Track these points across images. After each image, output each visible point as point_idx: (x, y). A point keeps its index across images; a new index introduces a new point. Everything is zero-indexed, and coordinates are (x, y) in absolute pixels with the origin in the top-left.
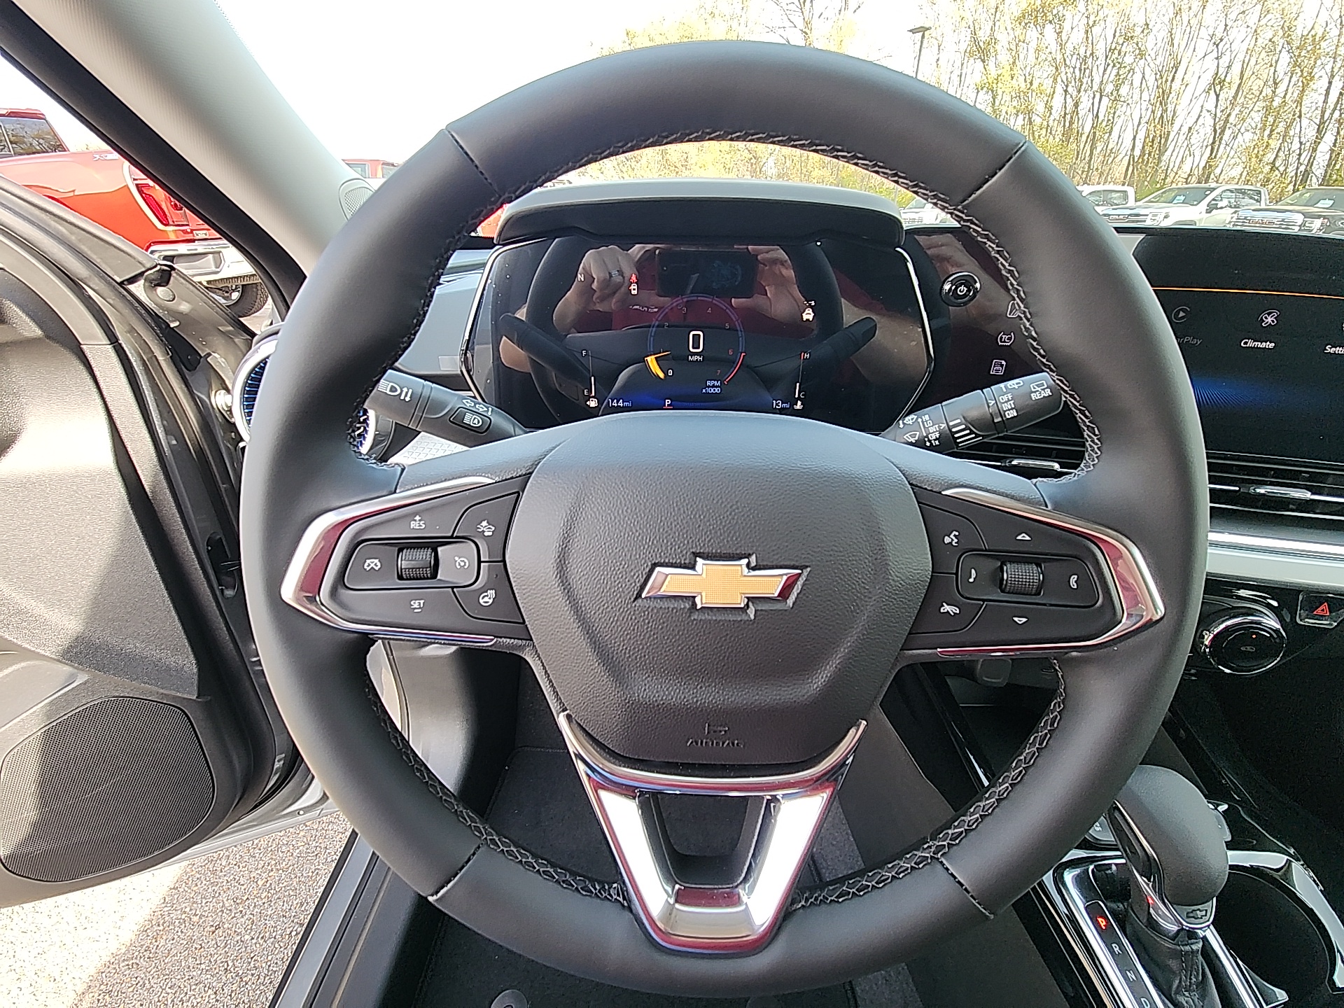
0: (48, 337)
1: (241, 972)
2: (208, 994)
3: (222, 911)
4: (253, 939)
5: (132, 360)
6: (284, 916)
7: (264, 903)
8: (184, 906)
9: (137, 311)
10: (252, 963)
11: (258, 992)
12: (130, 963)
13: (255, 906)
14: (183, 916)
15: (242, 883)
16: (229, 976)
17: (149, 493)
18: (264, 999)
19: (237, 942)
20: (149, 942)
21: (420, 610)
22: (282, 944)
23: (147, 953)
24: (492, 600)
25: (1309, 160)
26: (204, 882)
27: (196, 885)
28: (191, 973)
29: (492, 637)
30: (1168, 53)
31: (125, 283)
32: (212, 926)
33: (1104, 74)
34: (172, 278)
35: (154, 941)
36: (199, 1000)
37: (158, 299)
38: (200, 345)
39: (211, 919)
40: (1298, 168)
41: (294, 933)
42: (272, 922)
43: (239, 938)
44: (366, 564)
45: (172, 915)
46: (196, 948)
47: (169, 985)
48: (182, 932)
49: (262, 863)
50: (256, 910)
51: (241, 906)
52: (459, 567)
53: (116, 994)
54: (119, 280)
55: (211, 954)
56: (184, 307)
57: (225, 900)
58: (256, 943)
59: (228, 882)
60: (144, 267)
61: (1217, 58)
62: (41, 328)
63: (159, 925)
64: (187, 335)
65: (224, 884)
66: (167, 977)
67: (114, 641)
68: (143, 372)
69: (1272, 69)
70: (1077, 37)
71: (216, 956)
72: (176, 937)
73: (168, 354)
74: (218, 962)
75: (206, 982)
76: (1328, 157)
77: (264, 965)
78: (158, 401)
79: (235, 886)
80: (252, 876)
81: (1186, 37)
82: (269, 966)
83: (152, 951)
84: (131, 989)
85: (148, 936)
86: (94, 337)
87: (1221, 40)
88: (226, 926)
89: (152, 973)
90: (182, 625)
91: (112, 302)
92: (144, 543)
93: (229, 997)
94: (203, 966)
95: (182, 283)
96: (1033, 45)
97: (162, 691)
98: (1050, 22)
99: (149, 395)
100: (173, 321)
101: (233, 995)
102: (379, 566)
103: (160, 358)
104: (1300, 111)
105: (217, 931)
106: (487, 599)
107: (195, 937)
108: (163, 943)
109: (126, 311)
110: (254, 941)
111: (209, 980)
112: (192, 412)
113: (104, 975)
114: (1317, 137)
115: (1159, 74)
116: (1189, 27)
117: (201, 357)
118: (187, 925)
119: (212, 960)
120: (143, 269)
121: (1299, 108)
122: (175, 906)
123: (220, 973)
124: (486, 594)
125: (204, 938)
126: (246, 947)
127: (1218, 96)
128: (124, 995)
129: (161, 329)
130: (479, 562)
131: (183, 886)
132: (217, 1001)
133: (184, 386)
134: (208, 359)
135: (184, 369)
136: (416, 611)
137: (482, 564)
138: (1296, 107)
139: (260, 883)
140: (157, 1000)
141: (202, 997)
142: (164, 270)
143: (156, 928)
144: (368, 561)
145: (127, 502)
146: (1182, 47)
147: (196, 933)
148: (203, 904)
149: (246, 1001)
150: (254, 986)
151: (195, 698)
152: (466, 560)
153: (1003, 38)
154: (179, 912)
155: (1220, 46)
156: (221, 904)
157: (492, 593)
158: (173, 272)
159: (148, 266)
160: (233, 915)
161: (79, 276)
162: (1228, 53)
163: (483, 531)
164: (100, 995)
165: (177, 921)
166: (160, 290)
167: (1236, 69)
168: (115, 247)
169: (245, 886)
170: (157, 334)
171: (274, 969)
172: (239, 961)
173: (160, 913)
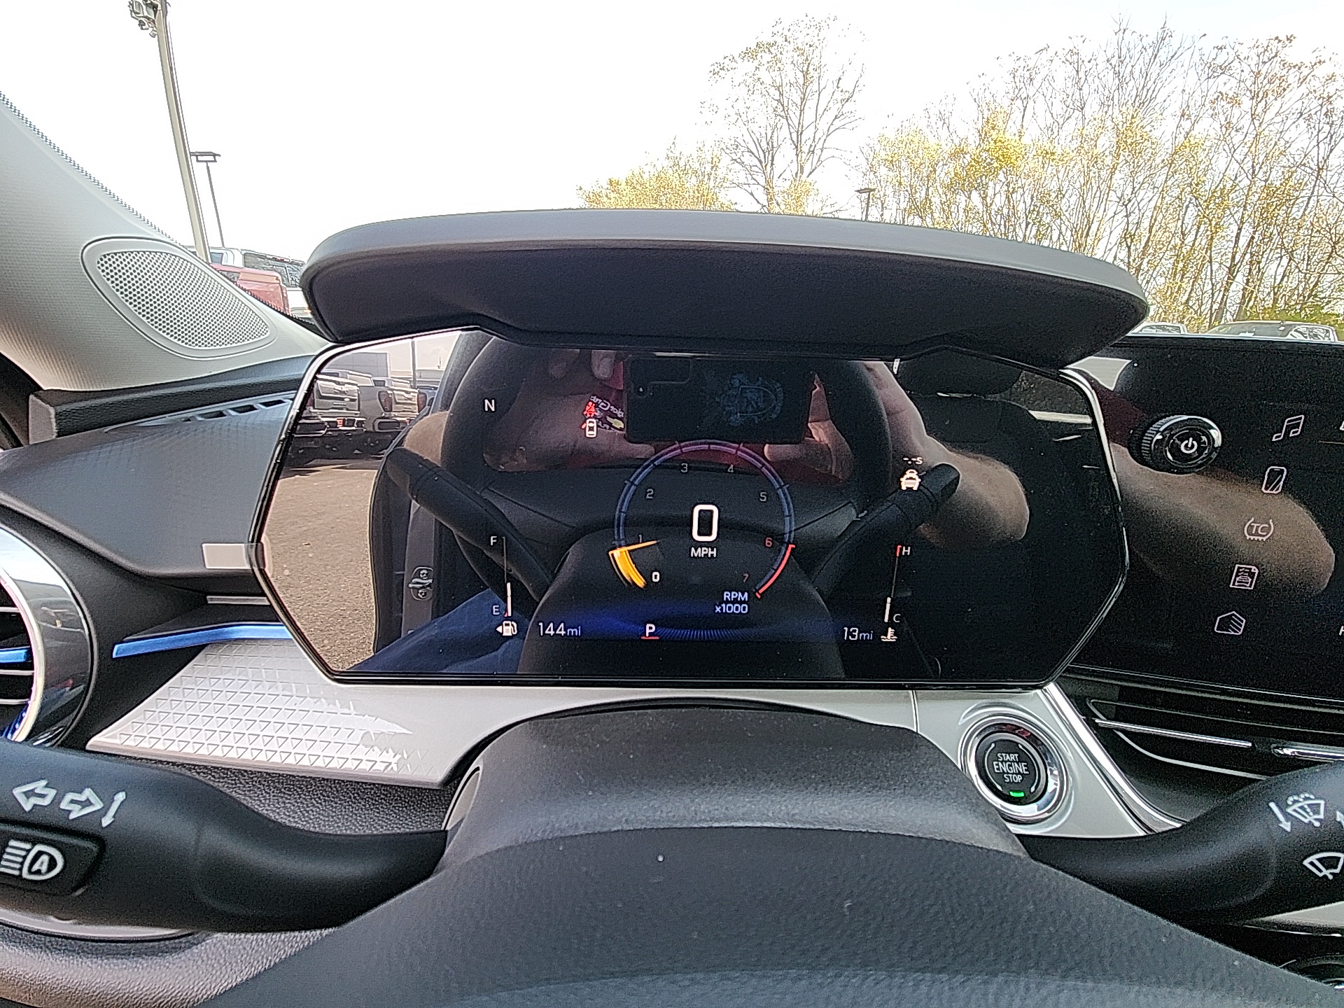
25: (1222, 299)
30: (1081, 213)
33: (1026, 230)
40: (1212, 306)
61: (1127, 216)
69: (1180, 222)
70: (1000, 201)
76: (1240, 295)
81: (1097, 200)
87: (1130, 201)
96: (963, 206)
98: (976, 189)
104: (1210, 257)
114: (1229, 278)
115: (1074, 230)
116: (1099, 192)
121: (1208, 254)
127: (1129, 248)
138: (1206, 253)
146: (1094, 209)
153: (936, 200)
155: (1129, 206)
162: (1137, 211)
167: (1146, 224)
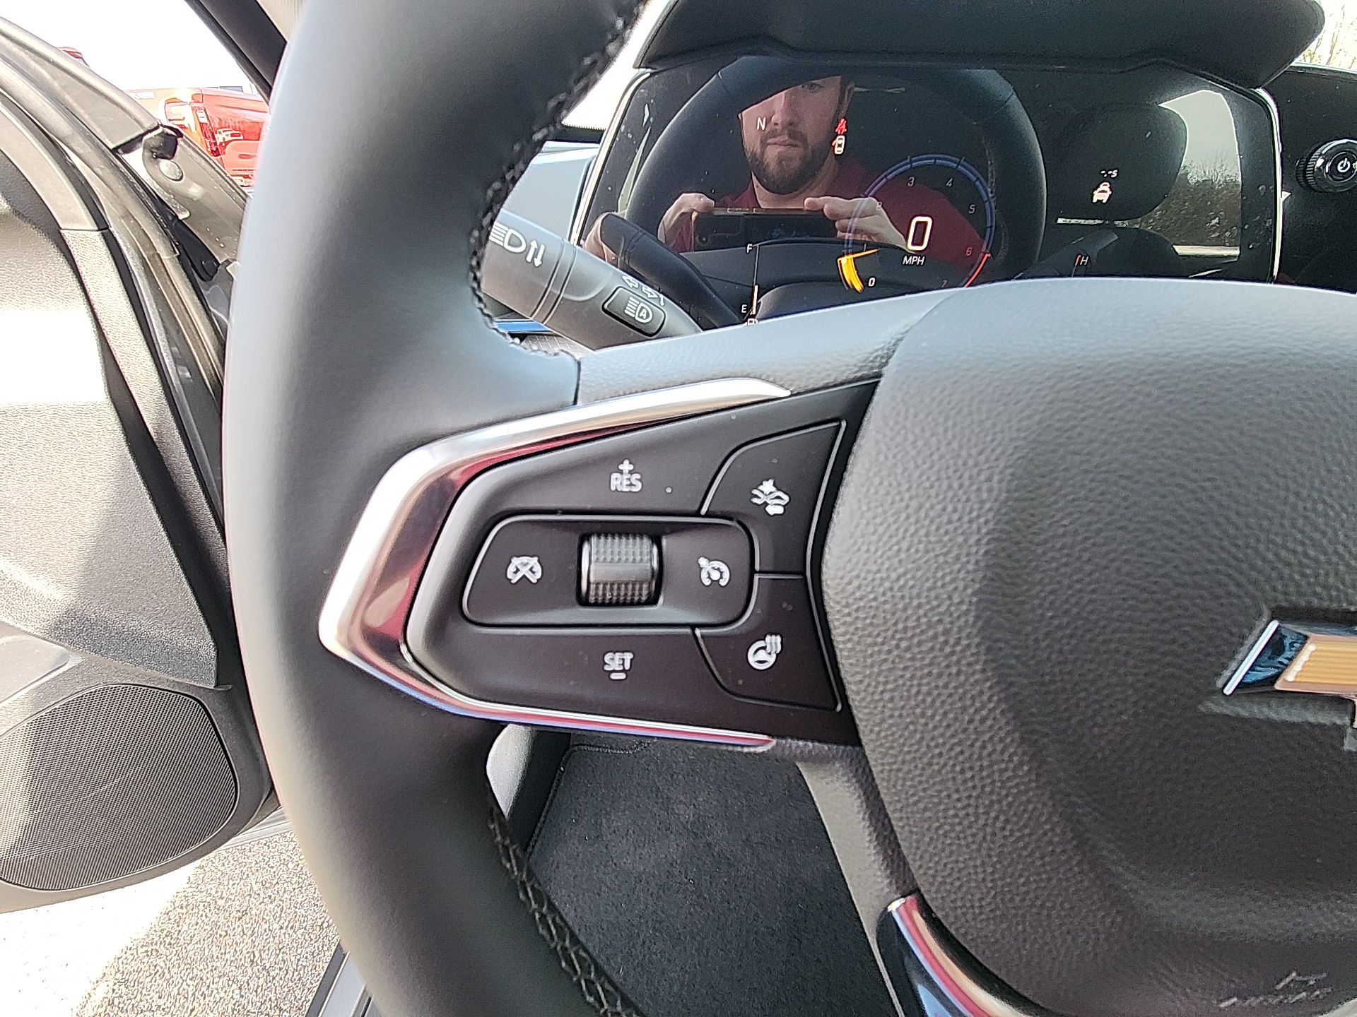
0: (16, 212)
1: (268, 965)
2: (232, 989)
3: (250, 895)
4: (282, 928)
5: (128, 257)
6: (315, 905)
7: (294, 889)
8: (209, 887)
9: (134, 188)
10: (281, 955)
11: (286, 989)
12: (150, 949)
13: (285, 892)
14: (208, 899)
15: (272, 865)
16: (255, 969)
17: (153, 434)
18: (293, 998)
19: (265, 931)
20: (171, 926)
21: (622, 676)
22: (313, 937)
23: (168, 940)
24: (774, 656)
26: (232, 862)
27: (223, 865)
28: (214, 964)
29: (765, 737)
31: (120, 150)
32: (239, 911)
34: (178, 147)
35: (176, 925)
36: (222, 995)
37: (160, 175)
38: (217, 247)
39: (238, 903)
41: (325, 925)
42: (302, 911)
43: (267, 926)
44: (511, 569)
45: (196, 898)
46: (221, 936)
47: (191, 976)
48: (206, 917)
49: (293, 844)
50: (286, 896)
51: (270, 890)
52: (707, 582)
53: (132, 984)
54: (112, 146)
55: (237, 943)
56: (195, 191)
57: (253, 882)
58: (285, 934)
59: (257, 863)
60: (142, 127)
62: (8, 201)
63: (182, 908)
64: (199, 231)
65: (253, 865)
66: (188, 966)
67: (113, 616)
68: (143, 274)
71: (242, 945)
72: (200, 921)
73: (175, 253)
74: (245, 952)
75: (231, 974)
77: (293, 959)
78: (163, 315)
79: (264, 868)
80: (282, 858)
82: (299, 960)
83: (174, 937)
84: (149, 979)
85: (170, 919)
86: (75, 219)
88: (253, 912)
89: (172, 961)
90: (197, 599)
91: (100, 172)
92: (148, 497)
93: (254, 993)
94: (228, 956)
95: (191, 156)
97: (172, 678)
99: (151, 305)
100: (182, 211)
101: (259, 990)
102: (539, 575)
103: (165, 257)
105: (244, 918)
106: (763, 654)
107: (220, 923)
108: (185, 928)
109: (119, 187)
110: (283, 931)
111: (234, 973)
112: (208, 334)
113: (120, 961)
117: (219, 264)
118: (212, 909)
119: (238, 949)
120: (142, 131)
122: (200, 887)
123: (246, 965)
124: (760, 644)
125: (230, 923)
126: (274, 938)
128: (141, 985)
129: (166, 218)
130: (753, 572)
131: (209, 866)
132: (242, 996)
133: (196, 298)
134: (227, 268)
135: (197, 278)
136: (614, 676)
137: (757, 577)
139: (291, 866)
140: (176, 993)
141: (225, 992)
142: (167, 134)
143: (179, 910)
144: (516, 561)
145: (124, 443)
147: (222, 919)
148: (230, 886)
149: (273, 999)
150: (281, 982)
151: (212, 687)
152: (724, 568)
154: (204, 894)
156: (249, 888)
157: (774, 642)
158: (179, 139)
159: (148, 126)
160: (261, 900)
161: (61, 135)
163: (766, 504)
164: (115, 984)
165: (202, 904)
166: (164, 164)
168: (107, 97)
169: (275, 869)
170: (159, 222)
171: (304, 964)
172: (267, 952)
173: (183, 894)
